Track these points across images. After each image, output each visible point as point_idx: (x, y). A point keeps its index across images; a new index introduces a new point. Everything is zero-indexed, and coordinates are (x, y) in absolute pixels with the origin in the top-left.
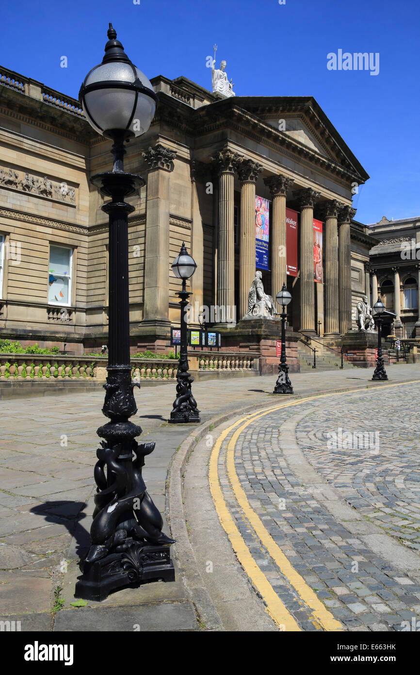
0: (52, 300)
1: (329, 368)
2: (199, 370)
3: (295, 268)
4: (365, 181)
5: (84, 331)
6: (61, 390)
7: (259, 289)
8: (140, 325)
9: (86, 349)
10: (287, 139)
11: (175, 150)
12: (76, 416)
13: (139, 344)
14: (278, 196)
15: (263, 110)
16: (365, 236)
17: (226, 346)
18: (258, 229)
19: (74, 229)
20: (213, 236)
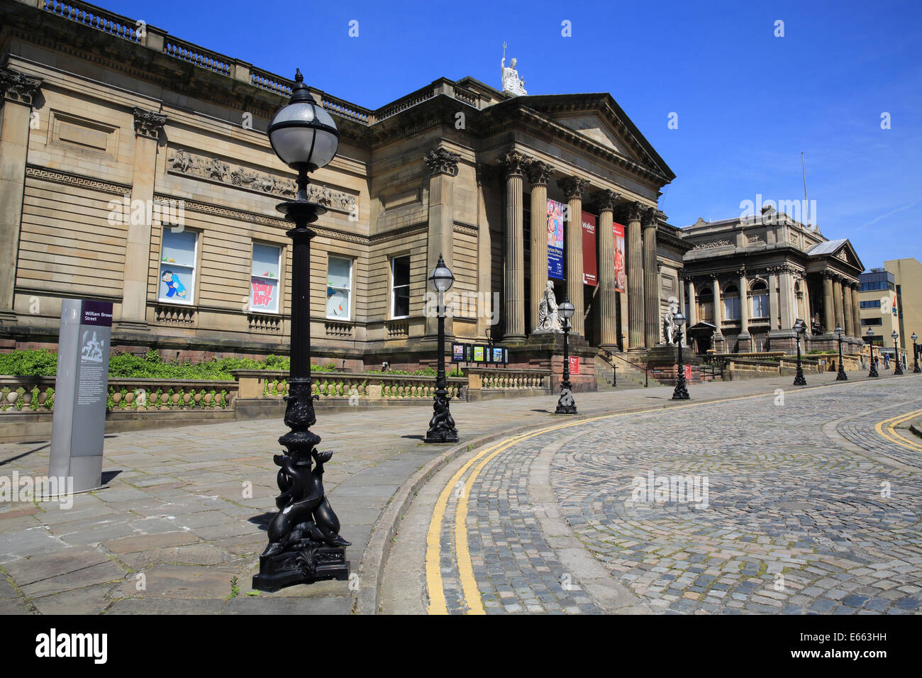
0: (331, 314)
1: (632, 387)
2: (482, 388)
3: (594, 277)
4: (670, 180)
5: (364, 347)
6: (330, 409)
7: (550, 300)
8: (423, 340)
9: (366, 366)
10: (581, 138)
11: (459, 153)
12: (338, 436)
13: (421, 361)
14: (572, 199)
15: (554, 109)
16: (678, 240)
17: (516, 362)
18: (550, 235)
19: (354, 238)
20: (501, 243)
